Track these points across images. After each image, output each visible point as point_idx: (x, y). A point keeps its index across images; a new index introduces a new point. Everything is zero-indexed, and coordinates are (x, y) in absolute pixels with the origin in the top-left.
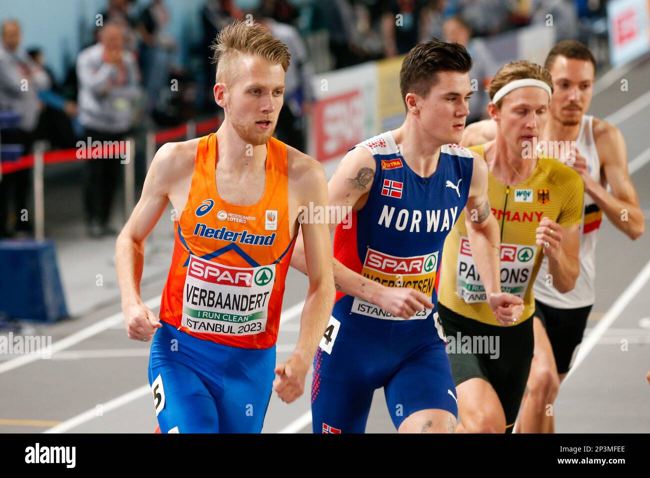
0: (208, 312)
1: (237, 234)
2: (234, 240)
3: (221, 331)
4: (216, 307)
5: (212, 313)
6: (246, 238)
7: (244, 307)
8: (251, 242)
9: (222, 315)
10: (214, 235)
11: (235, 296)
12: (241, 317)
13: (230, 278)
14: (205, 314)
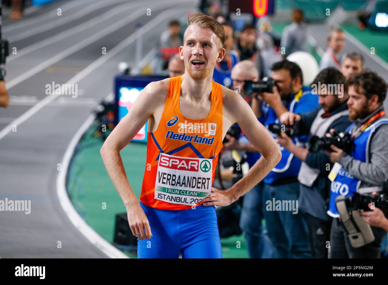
0: (172, 189)
1: (192, 137)
2: (190, 140)
3: (179, 201)
4: (176, 186)
5: (174, 190)
6: (197, 139)
7: (194, 185)
8: (200, 142)
9: (180, 191)
10: (178, 138)
11: (188, 177)
12: (192, 192)
13: (185, 166)
14: (170, 190)
